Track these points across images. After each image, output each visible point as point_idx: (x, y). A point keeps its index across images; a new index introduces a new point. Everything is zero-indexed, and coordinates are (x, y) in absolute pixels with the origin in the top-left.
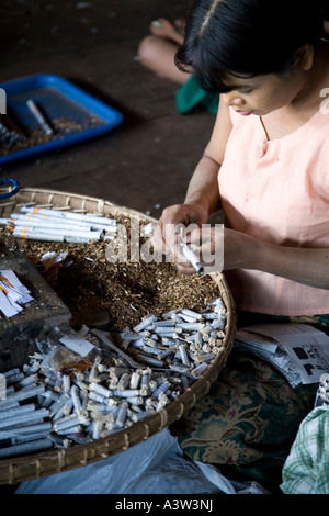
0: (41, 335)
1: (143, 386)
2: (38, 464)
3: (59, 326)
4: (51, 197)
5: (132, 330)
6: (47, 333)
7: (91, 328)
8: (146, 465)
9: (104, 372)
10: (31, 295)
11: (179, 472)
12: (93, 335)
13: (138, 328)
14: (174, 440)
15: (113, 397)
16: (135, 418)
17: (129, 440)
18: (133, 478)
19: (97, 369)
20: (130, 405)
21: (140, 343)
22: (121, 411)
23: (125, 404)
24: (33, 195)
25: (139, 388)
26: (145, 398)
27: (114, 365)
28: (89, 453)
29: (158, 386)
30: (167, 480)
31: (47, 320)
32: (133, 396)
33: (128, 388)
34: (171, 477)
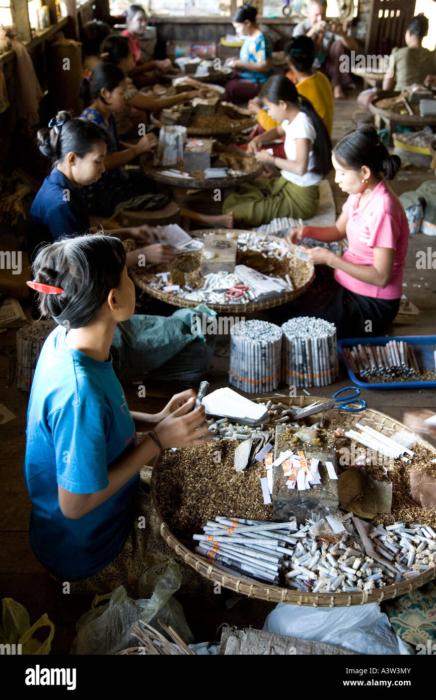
0: (316, 509)
1: (362, 569)
2: (268, 592)
3: (329, 507)
4: (384, 419)
5: (384, 528)
6: (320, 509)
7: (355, 516)
8: (354, 623)
9: (343, 549)
10: (321, 480)
11: (380, 638)
12: (352, 522)
13: (389, 528)
14: (380, 615)
15: (337, 568)
16: (344, 589)
17: (334, 601)
18: (342, 628)
19: (339, 545)
20: (347, 578)
21: (383, 538)
22: (338, 579)
23: (343, 576)
24: (373, 415)
25: (359, 569)
26: (358, 578)
27: (353, 547)
28: (303, 599)
29: (373, 573)
30: (366, 640)
31: (321, 501)
32: (350, 573)
33: (351, 566)
34: (370, 639)
